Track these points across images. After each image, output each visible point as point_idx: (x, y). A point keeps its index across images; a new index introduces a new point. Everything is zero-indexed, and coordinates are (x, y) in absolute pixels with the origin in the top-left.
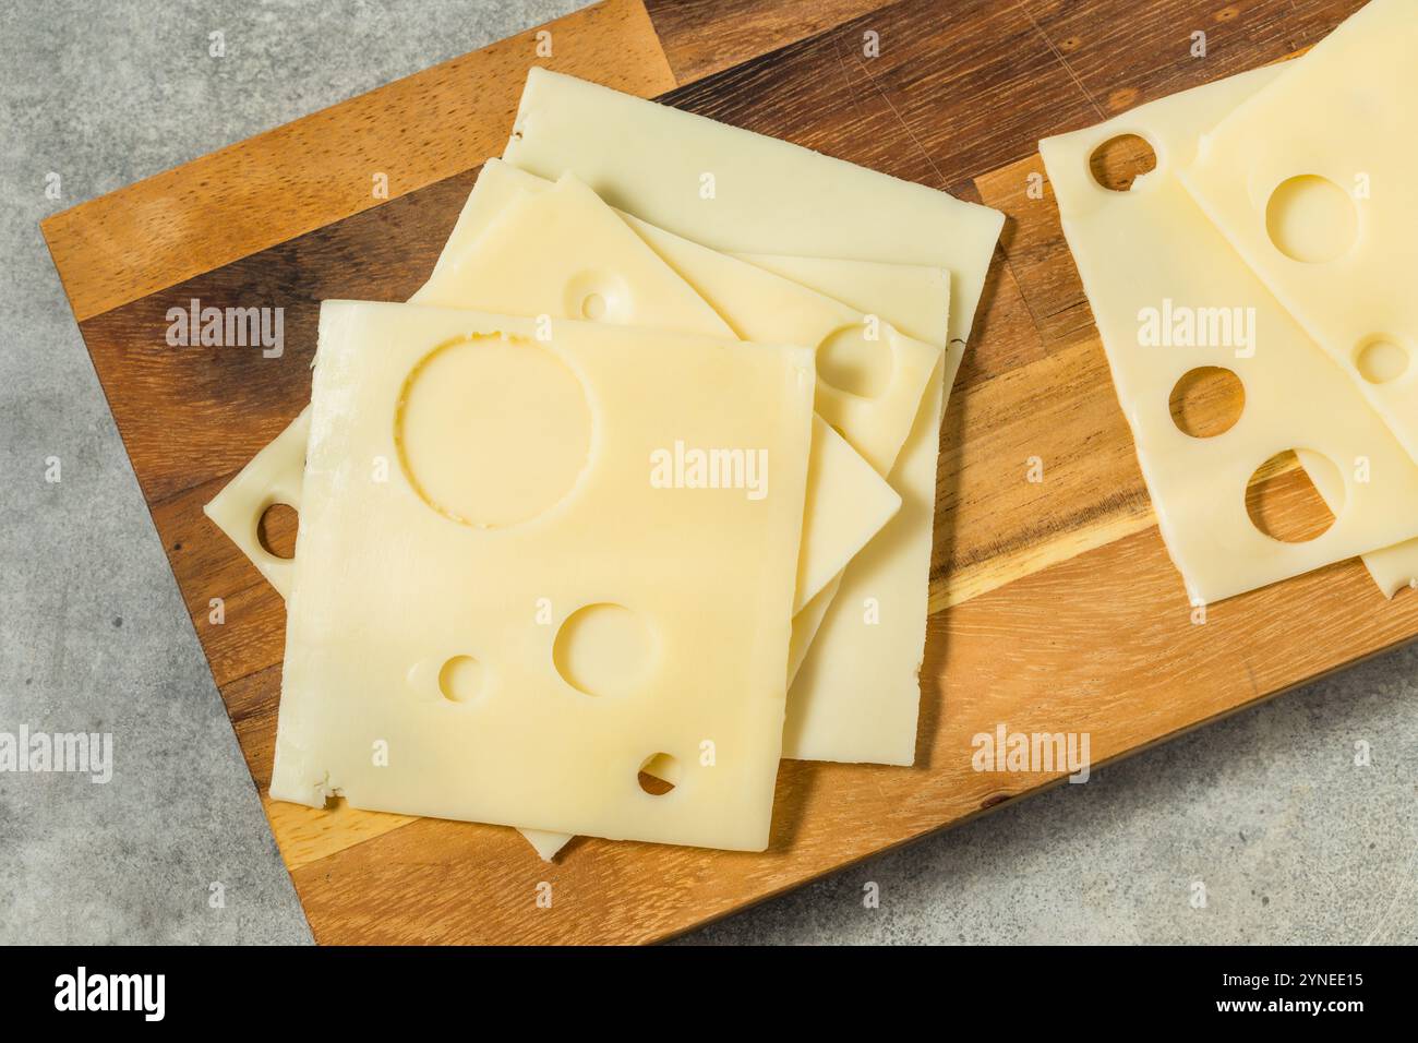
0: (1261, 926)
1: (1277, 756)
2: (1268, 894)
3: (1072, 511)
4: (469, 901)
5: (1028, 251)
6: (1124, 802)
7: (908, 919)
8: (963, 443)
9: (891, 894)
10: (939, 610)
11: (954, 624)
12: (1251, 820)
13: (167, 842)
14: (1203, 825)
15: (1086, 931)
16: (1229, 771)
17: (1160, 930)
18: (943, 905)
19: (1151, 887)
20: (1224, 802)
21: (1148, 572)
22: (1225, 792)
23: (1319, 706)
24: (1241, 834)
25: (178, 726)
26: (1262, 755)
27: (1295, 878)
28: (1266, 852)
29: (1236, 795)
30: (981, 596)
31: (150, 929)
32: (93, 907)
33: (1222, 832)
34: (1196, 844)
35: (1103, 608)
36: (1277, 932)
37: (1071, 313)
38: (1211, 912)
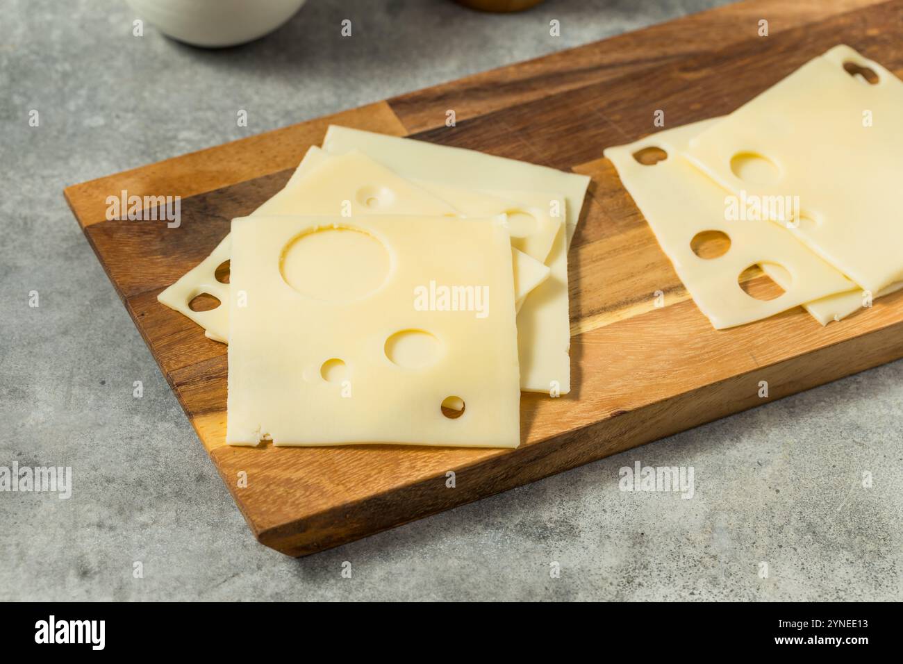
0: (777, 502)
1: (773, 429)
2: (778, 488)
3: (644, 294)
4: (318, 461)
5: (604, 194)
6: (689, 449)
7: (572, 503)
8: (580, 267)
9: (561, 492)
10: (575, 334)
11: (585, 340)
12: (763, 456)
13: (133, 476)
14: (736, 459)
15: (676, 506)
16: (747, 436)
17: (719, 505)
18: (592, 497)
19: (711, 486)
20: (746, 449)
21: (690, 317)
22: (746, 444)
23: (792, 407)
24: (758, 463)
25: (138, 426)
26: (764, 428)
27: (793, 481)
28: (774, 470)
29: (753, 446)
30: (598, 329)
31: (123, 516)
32: (89, 506)
33: (747, 462)
34: (734, 467)
35: (667, 333)
36: (787, 505)
37: (631, 218)
38: (747, 497)
